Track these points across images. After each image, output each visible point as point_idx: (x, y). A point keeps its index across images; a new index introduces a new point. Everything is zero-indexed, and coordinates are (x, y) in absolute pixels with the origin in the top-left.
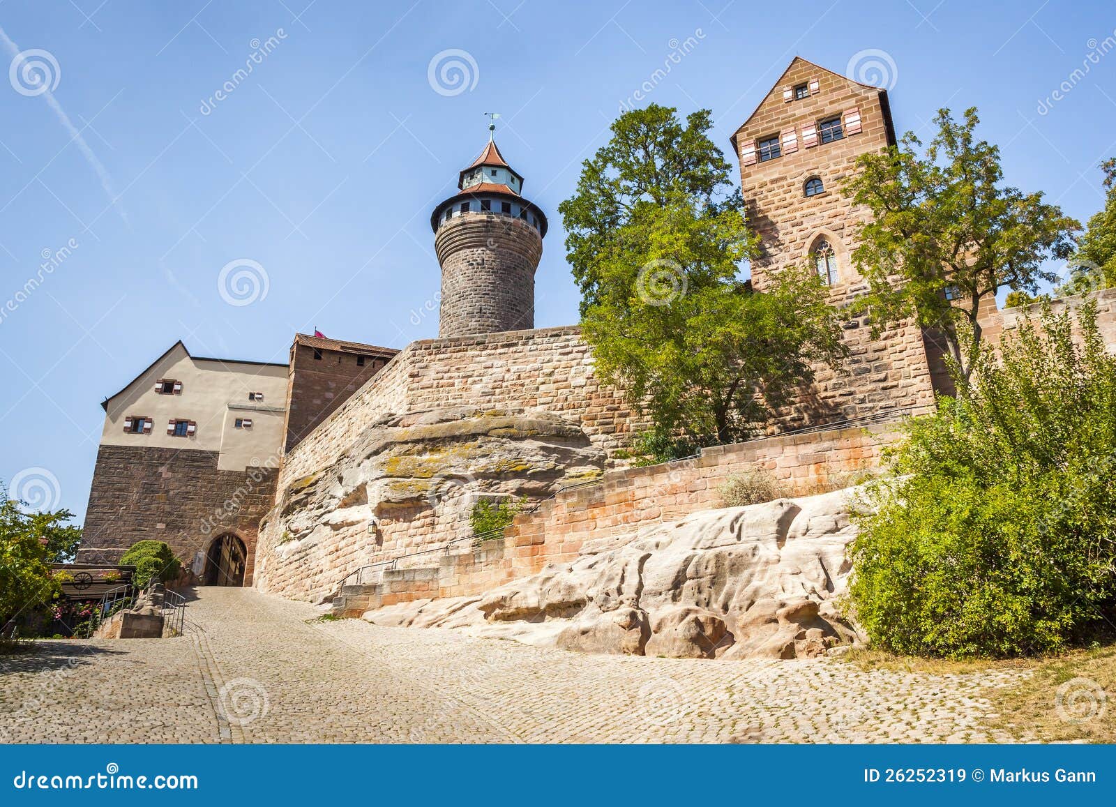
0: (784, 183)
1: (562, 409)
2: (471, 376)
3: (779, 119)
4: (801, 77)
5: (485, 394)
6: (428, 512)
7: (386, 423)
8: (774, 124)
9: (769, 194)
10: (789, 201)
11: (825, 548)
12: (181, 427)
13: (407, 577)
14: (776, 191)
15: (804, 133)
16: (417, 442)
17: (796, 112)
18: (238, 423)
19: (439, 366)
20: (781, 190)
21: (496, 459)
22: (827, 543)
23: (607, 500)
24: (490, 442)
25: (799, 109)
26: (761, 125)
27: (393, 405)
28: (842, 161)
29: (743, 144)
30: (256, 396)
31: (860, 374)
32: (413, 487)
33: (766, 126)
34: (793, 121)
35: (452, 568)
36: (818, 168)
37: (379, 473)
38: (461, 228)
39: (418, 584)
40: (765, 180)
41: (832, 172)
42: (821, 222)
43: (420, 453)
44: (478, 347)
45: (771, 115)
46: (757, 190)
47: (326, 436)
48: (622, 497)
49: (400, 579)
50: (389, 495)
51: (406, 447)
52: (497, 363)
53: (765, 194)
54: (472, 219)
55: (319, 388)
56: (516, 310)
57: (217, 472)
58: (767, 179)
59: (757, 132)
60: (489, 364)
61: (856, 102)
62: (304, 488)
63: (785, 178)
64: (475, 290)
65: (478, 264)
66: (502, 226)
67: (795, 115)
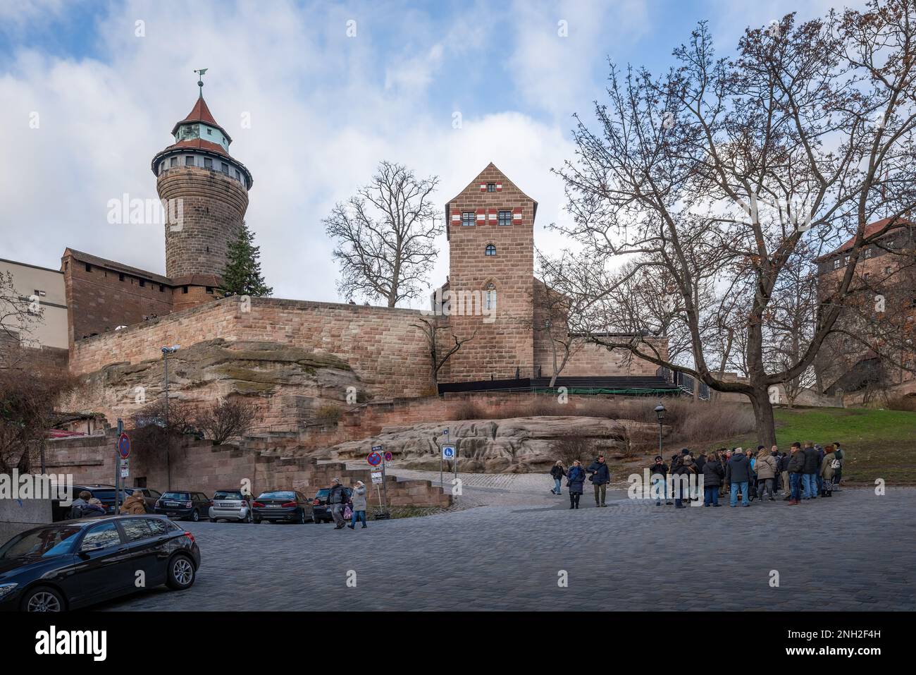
0: (475, 243)
1: (337, 353)
3: (476, 201)
4: (492, 177)
7: (219, 344)
8: (473, 203)
10: (476, 255)
13: (281, 435)
15: (490, 215)
16: (249, 360)
20: (472, 247)
23: (395, 410)
25: (489, 198)
26: (464, 201)
28: (508, 239)
32: (252, 387)
33: (468, 203)
35: (307, 433)
36: (494, 239)
37: (226, 376)
40: (464, 238)
41: (502, 244)
42: (493, 272)
43: (254, 367)
45: (472, 198)
46: (458, 243)
48: (403, 410)
49: (278, 437)
50: (237, 389)
51: (242, 362)
53: (463, 246)
55: (92, 294)
57: (19, 347)
59: (463, 206)
60: (289, 318)
61: (521, 205)
62: (132, 372)
63: (475, 240)
64: (202, 232)
65: (203, 211)
66: (222, 183)
67: (485, 202)
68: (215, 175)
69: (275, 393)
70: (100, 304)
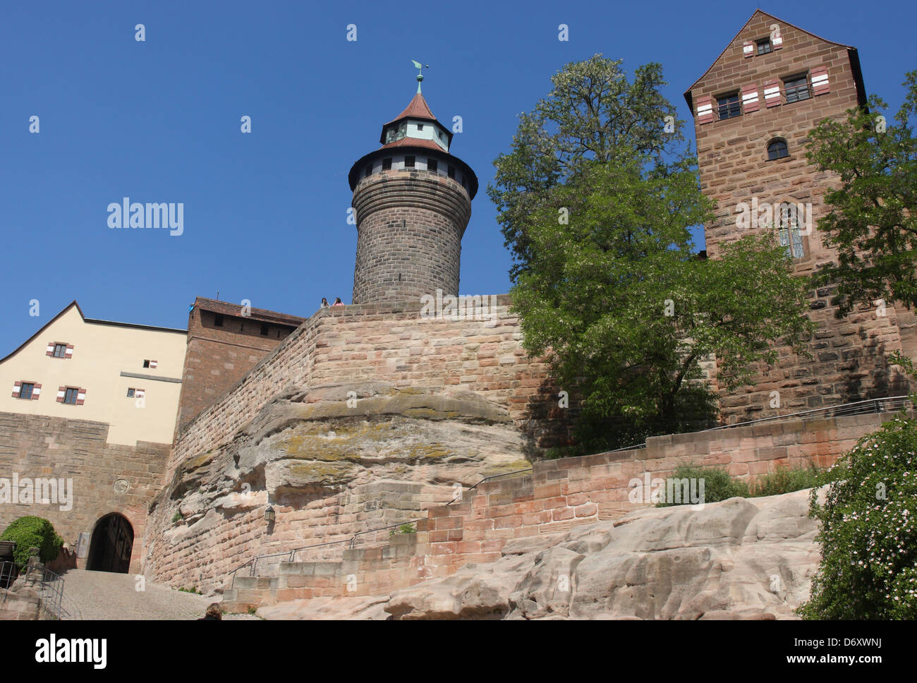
0: (744, 144)
1: (486, 389)
2: (385, 349)
3: (738, 74)
4: (762, 31)
5: (400, 368)
6: (332, 499)
7: (289, 397)
8: (733, 80)
9: (727, 156)
10: (748, 164)
11: (785, 555)
12: (71, 395)
13: (307, 571)
14: (735, 153)
15: (766, 92)
16: (324, 419)
17: (757, 68)
18: (131, 392)
19: (351, 335)
20: (740, 152)
21: (410, 441)
22: (787, 549)
23: (536, 494)
24: (405, 423)
25: (761, 66)
26: (718, 81)
27: (297, 378)
28: (808, 124)
29: (698, 100)
30: (151, 364)
31: (826, 360)
32: (314, 471)
33: (723, 82)
34: (754, 77)
35: (356, 564)
36: (780, 130)
37: (279, 454)
38: (381, 185)
39: (318, 579)
40: (722, 140)
41: (796, 135)
42: (784, 189)
43: (325, 432)
44: (395, 316)
45: (730, 71)
46: (714, 151)
47: (223, 410)
48: (554, 491)
49: (298, 572)
50: (289, 478)
51: (310, 425)
52: (415, 334)
53: (722, 155)
54: (394, 177)
55: (217, 357)
56: (440, 279)
57: (105, 446)
58: (725, 140)
59: (715, 88)
60: (406, 334)
61: (824, 60)
62: (197, 467)
63: (744, 139)
64: (393, 255)
65: (398, 226)
66: (426, 184)
67: (756, 71)
68: (418, 175)
69: (351, 479)
70: (227, 371)
